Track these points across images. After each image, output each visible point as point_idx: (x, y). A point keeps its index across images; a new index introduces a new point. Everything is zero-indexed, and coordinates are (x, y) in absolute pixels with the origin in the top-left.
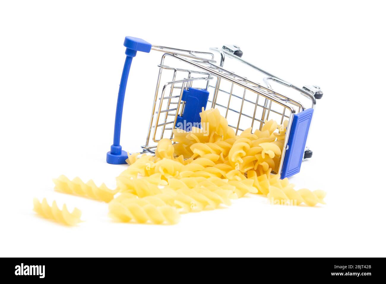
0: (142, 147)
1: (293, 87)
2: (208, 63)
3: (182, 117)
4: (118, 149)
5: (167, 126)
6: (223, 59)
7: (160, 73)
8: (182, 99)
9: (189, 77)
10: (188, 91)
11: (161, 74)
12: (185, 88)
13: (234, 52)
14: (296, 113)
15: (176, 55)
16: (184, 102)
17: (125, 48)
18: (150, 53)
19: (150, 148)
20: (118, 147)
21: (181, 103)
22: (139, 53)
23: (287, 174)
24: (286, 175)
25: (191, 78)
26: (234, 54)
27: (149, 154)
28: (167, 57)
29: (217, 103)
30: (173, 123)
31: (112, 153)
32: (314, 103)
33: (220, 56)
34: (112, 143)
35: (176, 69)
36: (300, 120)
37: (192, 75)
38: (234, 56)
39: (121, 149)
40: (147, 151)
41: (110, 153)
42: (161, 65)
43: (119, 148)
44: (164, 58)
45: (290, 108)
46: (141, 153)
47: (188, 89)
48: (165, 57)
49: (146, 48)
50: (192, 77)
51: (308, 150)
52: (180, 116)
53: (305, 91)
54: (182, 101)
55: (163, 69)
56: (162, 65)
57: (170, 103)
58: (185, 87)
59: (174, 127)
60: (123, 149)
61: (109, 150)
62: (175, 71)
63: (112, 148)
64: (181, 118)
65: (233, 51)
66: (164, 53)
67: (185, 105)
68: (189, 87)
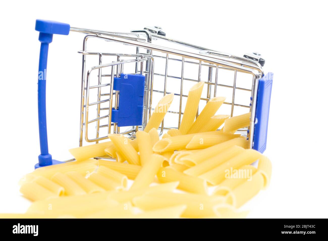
3: (117, 109)
4: (47, 159)
5: (102, 122)
8: (114, 89)
9: (119, 61)
10: (119, 78)
12: (115, 75)
15: (100, 35)
16: (117, 92)
17: (38, 33)
20: (46, 157)
21: (114, 94)
30: (107, 118)
31: (41, 165)
34: (39, 153)
35: (101, 54)
39: (50, 158)
41: (38, 165)
47: (120, 76)
48: (87, 39)
49: (63, 29)
52: (115, 109)
54: (114, 91)
56: (85, 50)
57: (100, 95)
58: (116, 73)
59: (110, 123)
60: (53, 158)
62: (101, 56)
63: (40, 158)
64: (117, 111)
65: (156, 32)
67: (119, 95)
68: (120, 74)
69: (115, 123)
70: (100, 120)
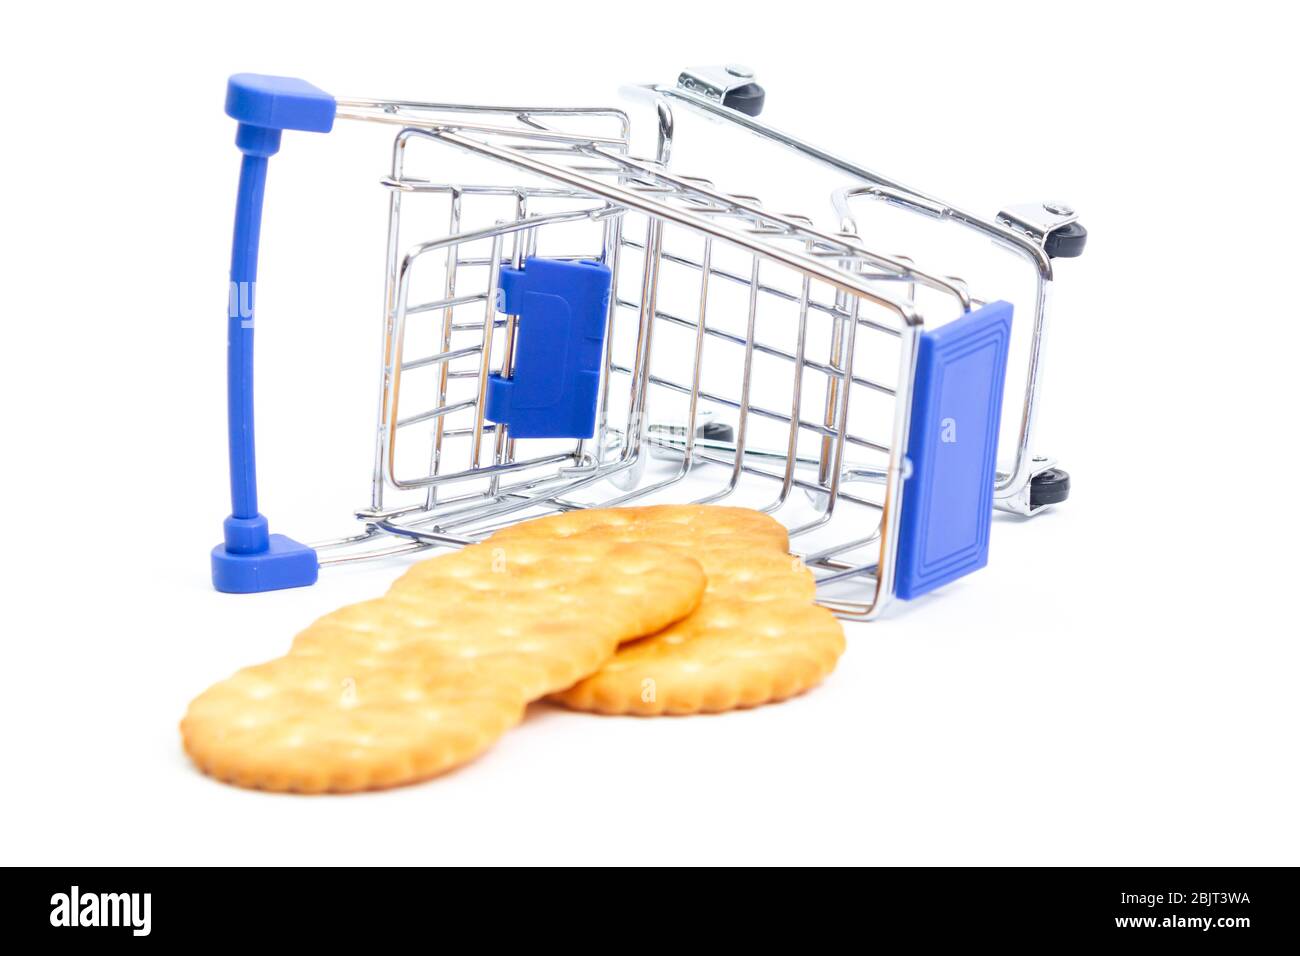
0: (360, 516)
1: (959, 216)
2: (594, 150)
3: (510, 379)
4: (250, 531)
5: (452, 422)
6: (666, 129)
7: (394, 208)
9: (521, 214)
11: (398, 210)
12: (506, 262)
13: (724, 96)
14: (929, 327)
15: (447, 131)
16: (511, 317)
17: (232, 125)
18: (332, 131)
19: (394, 516)
20: (252, 524)
21: (499, 324)
22: (289, 137)
23: (923, 576)
24: (916, 581)
25: (528, 216)
26: (726, 103)
27: (387, 540)
28: (415, 141)
29: (660, 307)
30: (472, 409)
31: (231, 550)
32: (1046, 274)
33: (657, 120)
34: (226, 509)
35: (459, 189)
36: (947, 354)
37: (533, 206)
38: (723, 114)
39: (264, 528)
40: (381, 530)
41: (224, 550)
42: (393, 177)
43: (253, 526)
44: (403, 146)
45: (900, 309)
46: (359, 539)
47: (523, 266)
48: (407, 143)
49: (316, 114)
50: (532, 214)
51: (1053, 470)
52: (503, 375)
53: (1006, 229)
54: (502, 317)
55: (404, 194)
56: (397, 176)
57: (450, 327)
58: (508, 255)
59: (480, 422)
60: (272, 531)
61: (220, 538)
62: (456, 195)
63: (231, 530)
64: (508, 386)
65: (719, 93)
66: (400, 128)
67: (517, 329)
68: (524, 255)
69: (499, 426)
70: (446, 416)
